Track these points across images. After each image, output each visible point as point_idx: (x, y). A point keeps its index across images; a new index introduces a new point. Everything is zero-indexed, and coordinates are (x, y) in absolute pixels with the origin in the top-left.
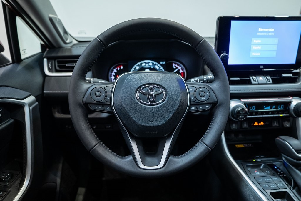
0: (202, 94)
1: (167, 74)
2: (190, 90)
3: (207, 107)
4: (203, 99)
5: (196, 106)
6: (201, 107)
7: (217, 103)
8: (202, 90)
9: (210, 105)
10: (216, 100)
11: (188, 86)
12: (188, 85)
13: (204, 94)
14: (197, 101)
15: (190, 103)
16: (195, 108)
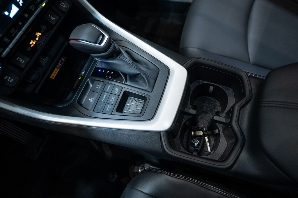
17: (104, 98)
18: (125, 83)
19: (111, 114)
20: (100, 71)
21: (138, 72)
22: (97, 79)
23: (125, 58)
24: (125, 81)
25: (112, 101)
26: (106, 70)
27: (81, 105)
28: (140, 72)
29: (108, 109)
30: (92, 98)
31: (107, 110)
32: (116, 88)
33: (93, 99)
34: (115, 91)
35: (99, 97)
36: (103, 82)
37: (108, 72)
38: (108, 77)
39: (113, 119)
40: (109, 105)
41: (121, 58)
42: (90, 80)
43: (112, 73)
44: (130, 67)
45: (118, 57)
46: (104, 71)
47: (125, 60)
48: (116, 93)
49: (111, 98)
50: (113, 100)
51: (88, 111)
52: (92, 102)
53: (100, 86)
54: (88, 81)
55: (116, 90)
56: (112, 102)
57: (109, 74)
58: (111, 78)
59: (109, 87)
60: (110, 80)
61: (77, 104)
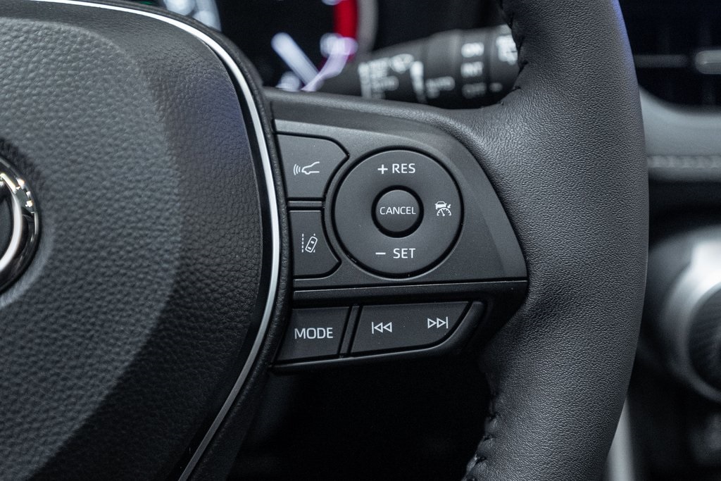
0: (397, 207)
1: (56, 26)
2: (296, 170)
3: (439, 323)
4: (402, 252)
5: (341, 313)
6: (381, 328)
7: (524, 291)
8: (395, 168)
9: (459, 307)
10: (512, 263)
11: (274, 136)
12: (281, 125)
13: (411, 210)
14: (349, 273)
15: (290, 288)
16: (328, 333)
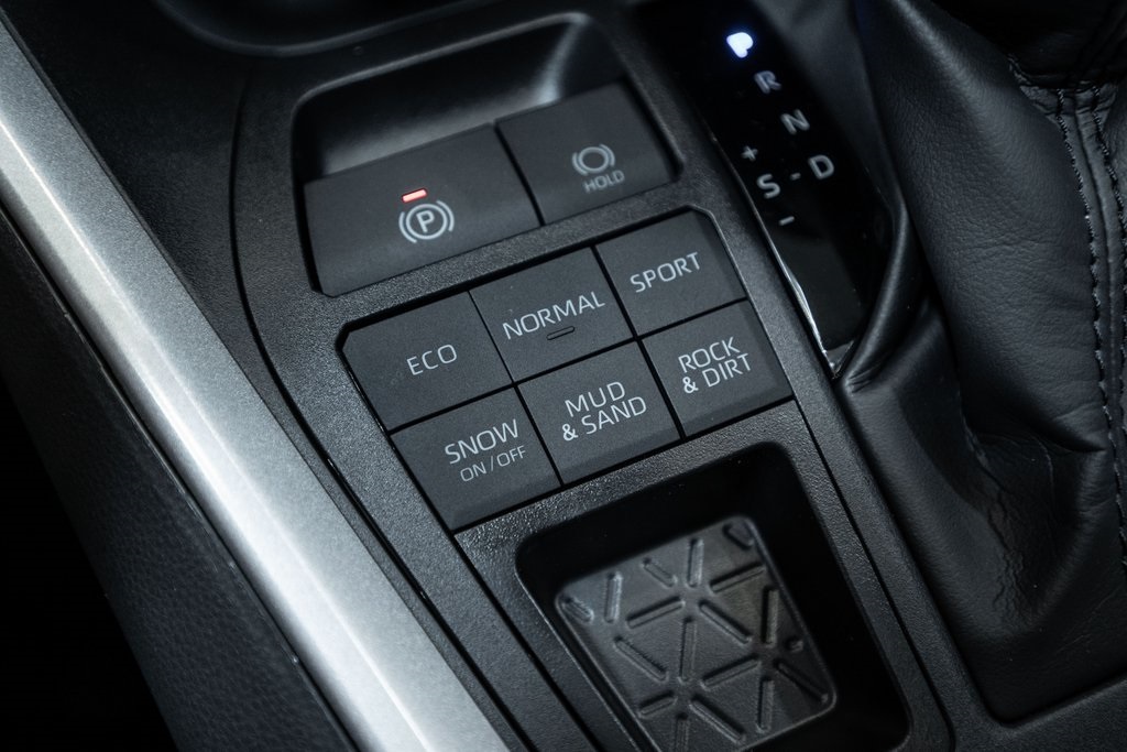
17: (542, 318)
18: (848, 384)
19: (450, 534)
20: (740, 43)
21: (1076, 420)
22: (650, 86)
23: (1108, 161)
24: (861, 361)
25: (575, 423)
26: (798, 90)
27: (307, 168)
28: (1092, 438)
29: (471, 459)
30: (443, 208)
31: (457, 451)
32: (728, 347)
33: (449, 223)
34: (687, 361)
35: (509, 254)
36: (675, 167)
37: (795, 122)
38: (751, 171)
39: (417, 588)
40: (510, 430)
41: (1066, 121)
42: (589, 38)
43: (822, 166)
44: (1062, 301)
45: (1050, 86)
46: (766, 81)
47: (1085, 191)
48: (689, 386)
49: (592, 386)
50: (604, 420)
51: (305, 285)
52: (411, 236)
53: (619, 177)
54: (559, 30)
55: (710, 354)
56: (569, 433)
57: (784, 155)
58: (773, 209)
59: (678, 267)
60: (754, 217)
61: (289, 124)
